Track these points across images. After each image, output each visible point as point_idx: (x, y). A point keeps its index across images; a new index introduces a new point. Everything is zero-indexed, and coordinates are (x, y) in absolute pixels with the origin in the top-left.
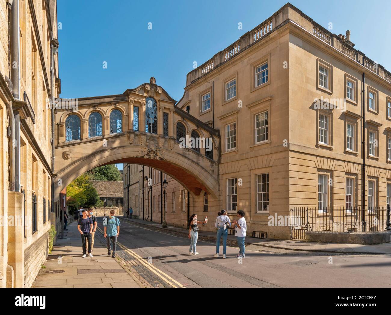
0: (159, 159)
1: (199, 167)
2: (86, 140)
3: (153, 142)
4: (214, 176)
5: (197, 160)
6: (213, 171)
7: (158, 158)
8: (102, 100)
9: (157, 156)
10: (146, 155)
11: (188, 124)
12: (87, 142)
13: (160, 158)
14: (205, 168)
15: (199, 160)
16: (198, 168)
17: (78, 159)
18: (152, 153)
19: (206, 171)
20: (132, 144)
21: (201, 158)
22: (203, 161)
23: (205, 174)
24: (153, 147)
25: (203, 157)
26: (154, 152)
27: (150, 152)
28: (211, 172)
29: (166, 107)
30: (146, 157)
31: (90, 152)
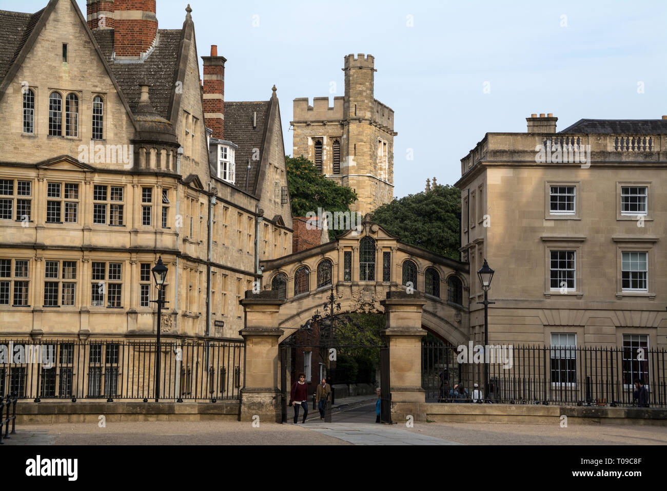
0: (377, 312)
1: (436, 318)
2: (291, 300)
3: (368, 292)
4: (462, 330)
5: (433, 309)
6: (460, 322)
7: (375, 311)
8: (308, 253)
9: (374, 308)
10: (359, 309)
11: (419, 262)
12: (292, 302)
13: (377, 310)
14: (445, 319)
15: (436, 309)
16: (435, 320)
17: (282, 321)
18: (367, 306)
19: (447, 322)
20: (342, 298)
21: (439, 305)
22: (443, 309)
23: (446, 327)
24: (367, 299)
25: (442, 303)
26: (370, 305)
27: (364, 305)
28: (456, 324)
29: (385, 246)
30: (359, 311)
31: (295, 312)
